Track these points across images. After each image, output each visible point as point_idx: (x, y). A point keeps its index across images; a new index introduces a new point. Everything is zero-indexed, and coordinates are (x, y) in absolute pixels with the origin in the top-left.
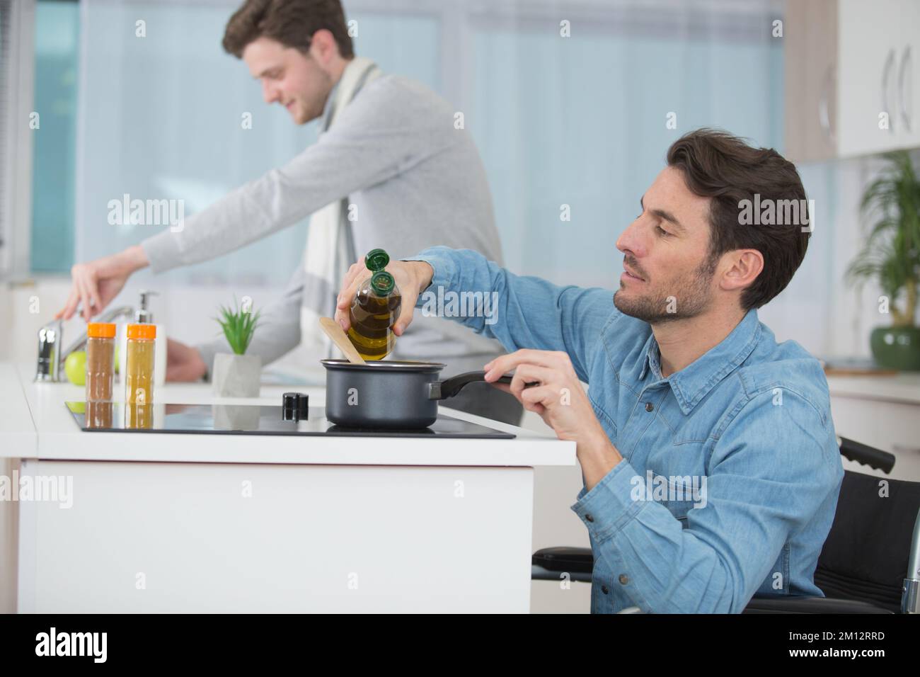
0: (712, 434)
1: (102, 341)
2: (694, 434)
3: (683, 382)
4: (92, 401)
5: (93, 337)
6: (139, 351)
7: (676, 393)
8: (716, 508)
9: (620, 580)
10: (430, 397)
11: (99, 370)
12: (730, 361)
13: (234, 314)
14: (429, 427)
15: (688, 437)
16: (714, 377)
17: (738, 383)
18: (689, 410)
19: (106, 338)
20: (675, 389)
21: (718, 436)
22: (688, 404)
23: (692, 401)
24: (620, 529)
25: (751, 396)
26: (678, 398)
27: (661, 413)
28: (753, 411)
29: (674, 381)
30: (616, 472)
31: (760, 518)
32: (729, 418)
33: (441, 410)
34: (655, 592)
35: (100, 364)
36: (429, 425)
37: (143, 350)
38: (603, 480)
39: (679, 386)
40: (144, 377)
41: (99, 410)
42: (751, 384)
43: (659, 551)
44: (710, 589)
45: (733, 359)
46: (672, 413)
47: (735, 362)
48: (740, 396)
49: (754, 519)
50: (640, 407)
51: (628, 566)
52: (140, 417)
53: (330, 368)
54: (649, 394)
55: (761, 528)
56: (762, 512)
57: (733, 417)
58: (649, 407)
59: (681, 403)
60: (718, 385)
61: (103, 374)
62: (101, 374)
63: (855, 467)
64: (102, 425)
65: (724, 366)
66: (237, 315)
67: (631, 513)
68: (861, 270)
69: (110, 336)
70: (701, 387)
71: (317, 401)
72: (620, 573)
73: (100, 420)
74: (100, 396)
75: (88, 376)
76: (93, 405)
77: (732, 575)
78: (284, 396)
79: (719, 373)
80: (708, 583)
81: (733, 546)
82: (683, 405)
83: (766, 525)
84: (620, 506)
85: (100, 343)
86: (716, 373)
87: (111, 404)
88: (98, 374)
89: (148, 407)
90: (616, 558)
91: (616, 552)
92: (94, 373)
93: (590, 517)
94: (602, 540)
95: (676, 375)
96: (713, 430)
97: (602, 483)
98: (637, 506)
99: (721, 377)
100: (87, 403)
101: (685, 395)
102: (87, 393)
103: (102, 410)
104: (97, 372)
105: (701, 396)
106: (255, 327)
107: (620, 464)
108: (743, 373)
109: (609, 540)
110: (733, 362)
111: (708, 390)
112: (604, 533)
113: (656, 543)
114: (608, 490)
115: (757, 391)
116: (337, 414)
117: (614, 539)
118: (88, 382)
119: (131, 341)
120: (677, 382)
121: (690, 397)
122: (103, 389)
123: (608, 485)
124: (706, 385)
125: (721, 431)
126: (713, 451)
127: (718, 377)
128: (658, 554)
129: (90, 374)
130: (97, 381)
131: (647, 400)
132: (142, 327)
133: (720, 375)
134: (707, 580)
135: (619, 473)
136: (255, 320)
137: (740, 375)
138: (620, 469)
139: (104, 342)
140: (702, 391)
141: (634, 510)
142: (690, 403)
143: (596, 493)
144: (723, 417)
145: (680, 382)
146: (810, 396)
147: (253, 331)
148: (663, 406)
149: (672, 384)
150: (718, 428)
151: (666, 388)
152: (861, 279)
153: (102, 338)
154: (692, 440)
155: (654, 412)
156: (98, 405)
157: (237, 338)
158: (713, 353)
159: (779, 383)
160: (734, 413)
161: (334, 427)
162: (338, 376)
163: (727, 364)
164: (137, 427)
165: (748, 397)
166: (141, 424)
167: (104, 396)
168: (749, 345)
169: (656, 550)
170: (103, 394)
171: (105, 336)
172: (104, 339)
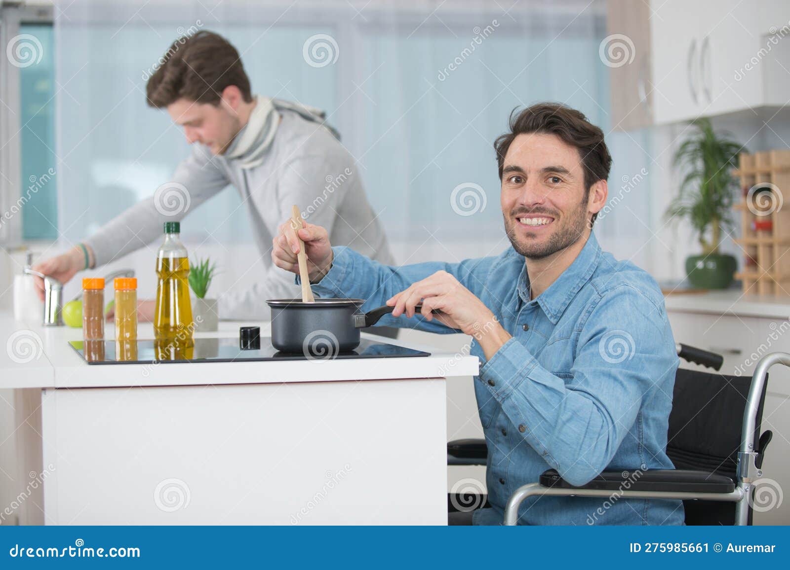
0: (575, 328)
1: (94, 292)
2: (562, 333)
3: (547, 300)
4: (88, 339)
5: (87, 289)
6: (124, 299)
7: (544, 309)
8: (585, 374)
9: (519, 429)
10: (356, 327)
11: (93, 315)
12: (582, 278)
13: (195, 266)
14: (353, 350)
15: (557, 337)
16: (571, 292)
17: (592, 289)
18: (556, 320)
19: (97, 289)
20: (543, 306)
21: (580, 328)
22: (555, 316)
23: (558, 313)
24: (516, 387)
25: (602, 295)
26: (546, 313)
27: (536, 330)
28: (606, 304)
29: (542, 300)
30: (508, 345)
31: (620, 378)
32: (587, 314)
33: (363, 335)
34: (547, 434)
35: (93, 311)
36: (353, 349)
37: (127, 298)
38: (499, 350)
39: (546, 303)
40: (129, 319)
41: (94, 347)
42: (602, 287)
43: (548, 400)
44: (590, 428)
45: (583, 275)
46: (544, 327)
47: (586, 278)
48: (595, 296)
49: (615, 379)
50: (518, 329)
51: (526, 416)
52: (127, 351)
53: (274, 307)
54: (524, 317)
55: (622, 385)
56: (621, 373)
57: (590, 313)
58: (526, 328)
59: (549, 316)
60: (575, 297)
61: (96, 318)
62: (94, 319)
63: (692, 366)
64: (97, 359)
65: (577, 282)
66: (197, 268)
67: (523, 374)
68: (674, 212)
69: (100, 288)
70: (562, 301)
71: (266, 333)
72: (520, 424)
73: (95, 354)
74: (95, 335)
75: (85, 320)
76: (89, 343)
77: (606, 418)
78: (241, 330)
79: (574, 288)
80: (589, 423)
81: (601, 399)
82: (551, 317)
83: (625, 383)
84: (515, 369)
85: (93, 294)
86: (572, 288)
87: (104, 342)
88: (92, 318)
89: (134, 342)
90: (514, 412)
91: (514, 407)
92: (89, 317)
93: (492, 382)
94: (503, 398)
95: (542, 295)
96: (575, 326)
97: (499, 353)
98: (528, 369)
99: (576, 291)
100: (85, 342)
101: (551, 309)
102: (84, 333)
103: (97, 346)
104: (91, 317)
105: (563, 308)
106: (212, 276)
107: (510, 340)
108: (594, 282)
109: (508, 398)
110: (583, 278)
111: (568, 302)
112: (503, 392)
113: (546, 394)
114: (504, 357)
115: (607, 290)
116: (281, 342)
117: (512, 397)
118: (85, 325)
119: (117, 291)
120: (544, 300)
121: (555, 311)
122: (96, 330)
123: (504, 354)
124: (566, 299)
125: (582, 324)
126: (578, 341)
127: (574, 291)
128: (548, 403)
129: (86, 318)
130: (92, 324)
131: (522, 323)
132: (126, 280)
133: (576, 289)
134: (587, 421)
135: (511, 346)
136: (212, 270)
137: (592, 284)
138: (511, 343)
139: (96, 293)
140: (564, 304)
141: (526, 371)
142: (556, 315)
143: (495, 361)
144: (583, 314)
145: (546, 300)
146: (648, 293)
147: (210, 280)
148: (536, 324)
149: (540, 303)
150: (579, 322)
151: (536, 306)
152: (676, 219)
153: (95, 289)
154: (561, 338)
155: (530, 330)
156: (93, 342)
157: (199, 285)
158: (566, 273)
159: (623, 282)
160: (590, 309)
161: (279, 353)
162: (280, 313)
163: (579, 280)
164: (125, 359)
165: (600, 296)
166: (128, 356)
167: (98, 335)
168: (593, 263)
169: (546, 400)
170: (96, 334)
171: (96, 288)
172: (96, 291)
